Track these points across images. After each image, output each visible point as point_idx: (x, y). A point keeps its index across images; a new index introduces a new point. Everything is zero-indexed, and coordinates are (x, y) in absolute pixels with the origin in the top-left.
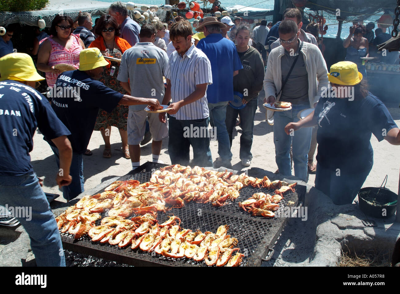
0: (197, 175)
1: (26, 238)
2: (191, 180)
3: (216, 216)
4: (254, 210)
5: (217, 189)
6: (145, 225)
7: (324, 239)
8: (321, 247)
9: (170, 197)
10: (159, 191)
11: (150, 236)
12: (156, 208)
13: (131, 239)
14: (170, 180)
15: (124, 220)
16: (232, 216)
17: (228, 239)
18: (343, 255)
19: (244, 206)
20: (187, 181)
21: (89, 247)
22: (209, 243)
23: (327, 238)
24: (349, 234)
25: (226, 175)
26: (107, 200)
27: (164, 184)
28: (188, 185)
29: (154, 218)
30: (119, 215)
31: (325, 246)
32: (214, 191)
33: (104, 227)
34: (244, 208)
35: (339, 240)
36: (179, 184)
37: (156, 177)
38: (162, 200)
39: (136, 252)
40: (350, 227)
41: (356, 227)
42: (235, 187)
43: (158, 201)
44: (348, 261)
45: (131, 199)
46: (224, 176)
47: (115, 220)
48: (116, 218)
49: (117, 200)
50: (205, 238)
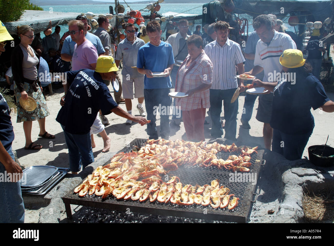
0: (180, 146)
1: (57, 203)
2: (177, 149)
3: (205, 174)
4: (234, 168)
5: (200, 155)
6: (155, 184)
7: (289, 184)
8: (289, 190)
9: (165, 163)
10: (155, 159)
11: (163, 191)
12: (158, 172)
13: (149, 195)
14: (160, 150)
15: (137, 182)
16: (217, 173)
17: (222, 189)
18: (305, 195)
19: (225, 165)
20: (174, 151)
21: (116, 204)
22: (209, 192)
23: (292, 184)
24: (307, 179)
25: (202, 145)
26: (117, 169)
27: (156, 154)
28: (176, 153)
29: (159, 179)
30: (131, 178)
31: (291, 189)
32: (198, 156)
33: (123, 188)
34: (226, 167)
35: (300, 185)
36: (169, 153)
37: (148, 149)
38: (160, 166)
39: (155, 204)
40: (307, 175)
41: (310, 174)
42: (213, 152)
43: (158, 166)
44: (309, 199)
45: (135, 166)
46: (201, 145)
47: (129, 182)
48: (129, 181)
49: (125, 168)
50: (205, 189)
